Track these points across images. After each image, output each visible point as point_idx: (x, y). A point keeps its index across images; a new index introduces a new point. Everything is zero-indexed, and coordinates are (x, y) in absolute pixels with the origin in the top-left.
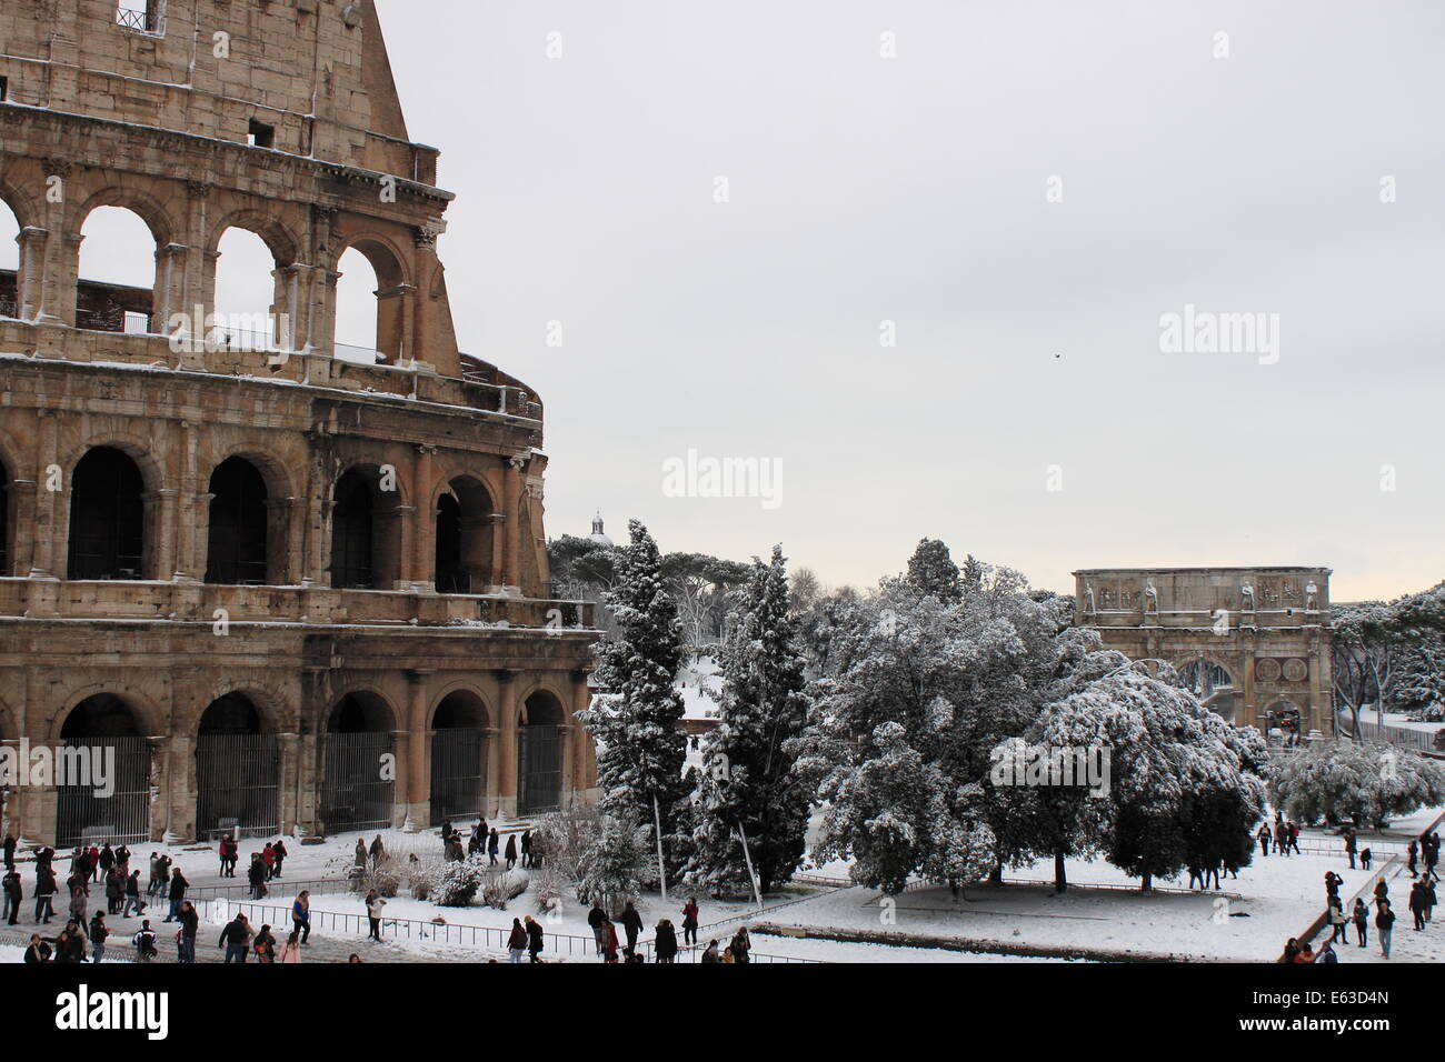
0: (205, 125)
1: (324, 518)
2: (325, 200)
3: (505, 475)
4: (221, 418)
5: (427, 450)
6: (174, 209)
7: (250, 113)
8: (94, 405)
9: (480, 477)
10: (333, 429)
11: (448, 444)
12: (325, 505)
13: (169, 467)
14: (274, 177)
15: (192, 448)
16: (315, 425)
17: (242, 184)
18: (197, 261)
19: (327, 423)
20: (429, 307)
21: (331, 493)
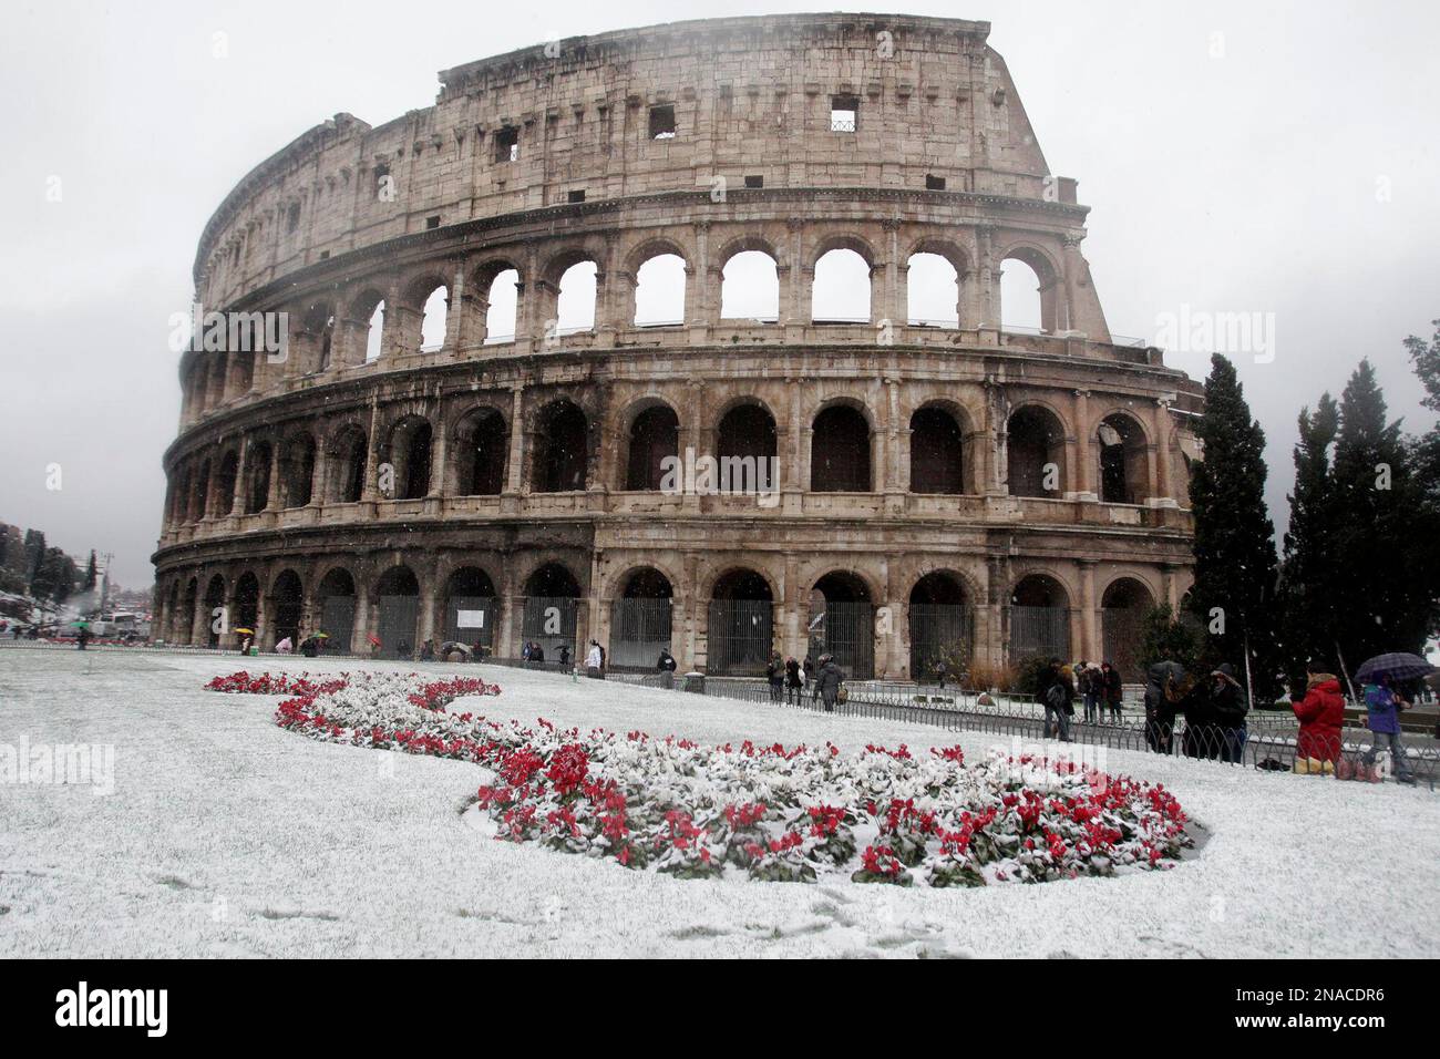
0: (894, 180)
1: (1000, 445)
2: (985, 222)
3: (1155, 413)
4: (915, 375)
5: (1082, 393)
6: (874, 241)
7: (927, 171)
8: (823, 373)
9: (1131, 415)
10: (1002, 379)
11: (1100, 388)
12: (1000, 435)
13: (878, 411)
14: (945, 210)
15: (894, 397)
16: (987, 375)
17: (922, 218)
18: (892, 272)
19: (997, 375)
20: (1078, 292)
21: (1005, 427)
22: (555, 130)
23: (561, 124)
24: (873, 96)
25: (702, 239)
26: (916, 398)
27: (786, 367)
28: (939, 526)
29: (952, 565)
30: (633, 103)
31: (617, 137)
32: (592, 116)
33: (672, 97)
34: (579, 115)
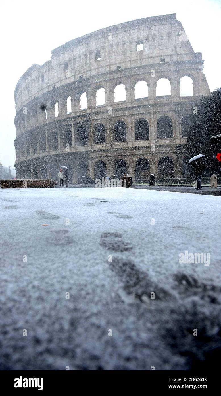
1: (179, 125)
2: (175, 68)
4: (157, 111)
7: (160, 58)
8: (136, 113)
10: (179, 109)
12: (179, 123)
13: (149, 120)
14: (165, 67)
15: (152, 117)
16: (176, 109)
17: (159, 70)
18: (152, 86)
21: (181, 121)
22: (75, 62)
23: (77, 60)
24: (146, 40)
25: (108, 84)
26: (158, 116)
30: (91, 52)
31: (88, 61)
32: (82, 57)
33: (99, 49)
34: (80, 57)
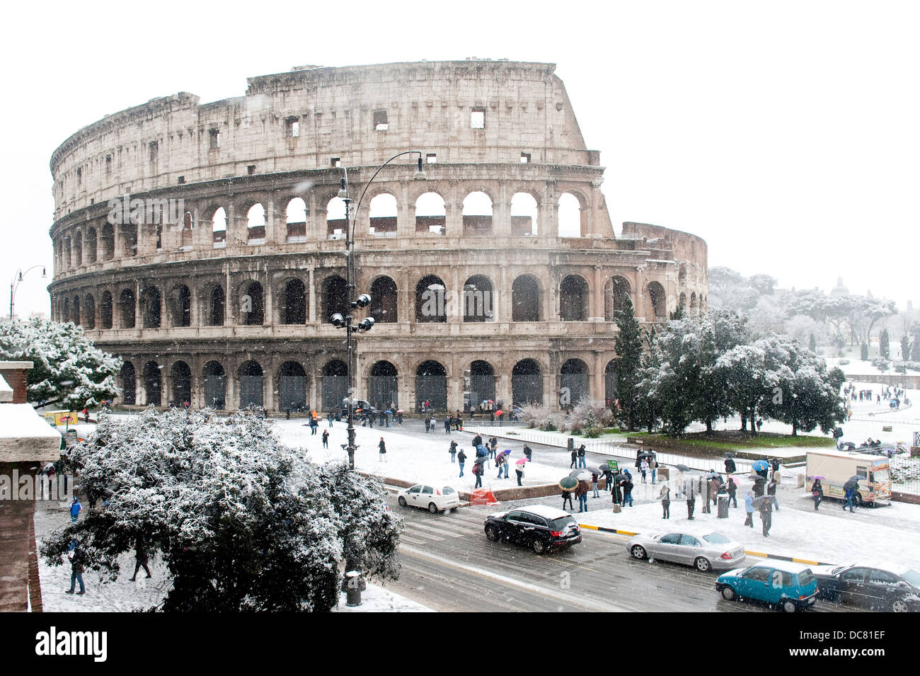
0: (503, 158)
1: (556, 296)
2: (551, 178)
3: (636, 274)
4: (514, 263)
5: (598, 268)
6: (494, 190)
7: (521, 149)
8: (469, 263)
9: (624, 276)
10: (558, 263)
11: (607, 264)
12: (556, 291)
13: (496, 281)
14: (530, 173)
15: (504, 274)
16: (550, 262)
17: (519, 178)
18: (503, 207)
19: (555, 261)
20: (598, 213)
21: (559, 286)
22: (320, 120)
23: (323, 118)
24: (494, 108)
25: (405, 190)
26: (515, 274)
27: (450, 260)
28: (526, 337)
29: (532, 356)
30: (364, 109)
31: (356, 128)
32: (340, 114)
33: (385, 106)
34: (334, 113)
